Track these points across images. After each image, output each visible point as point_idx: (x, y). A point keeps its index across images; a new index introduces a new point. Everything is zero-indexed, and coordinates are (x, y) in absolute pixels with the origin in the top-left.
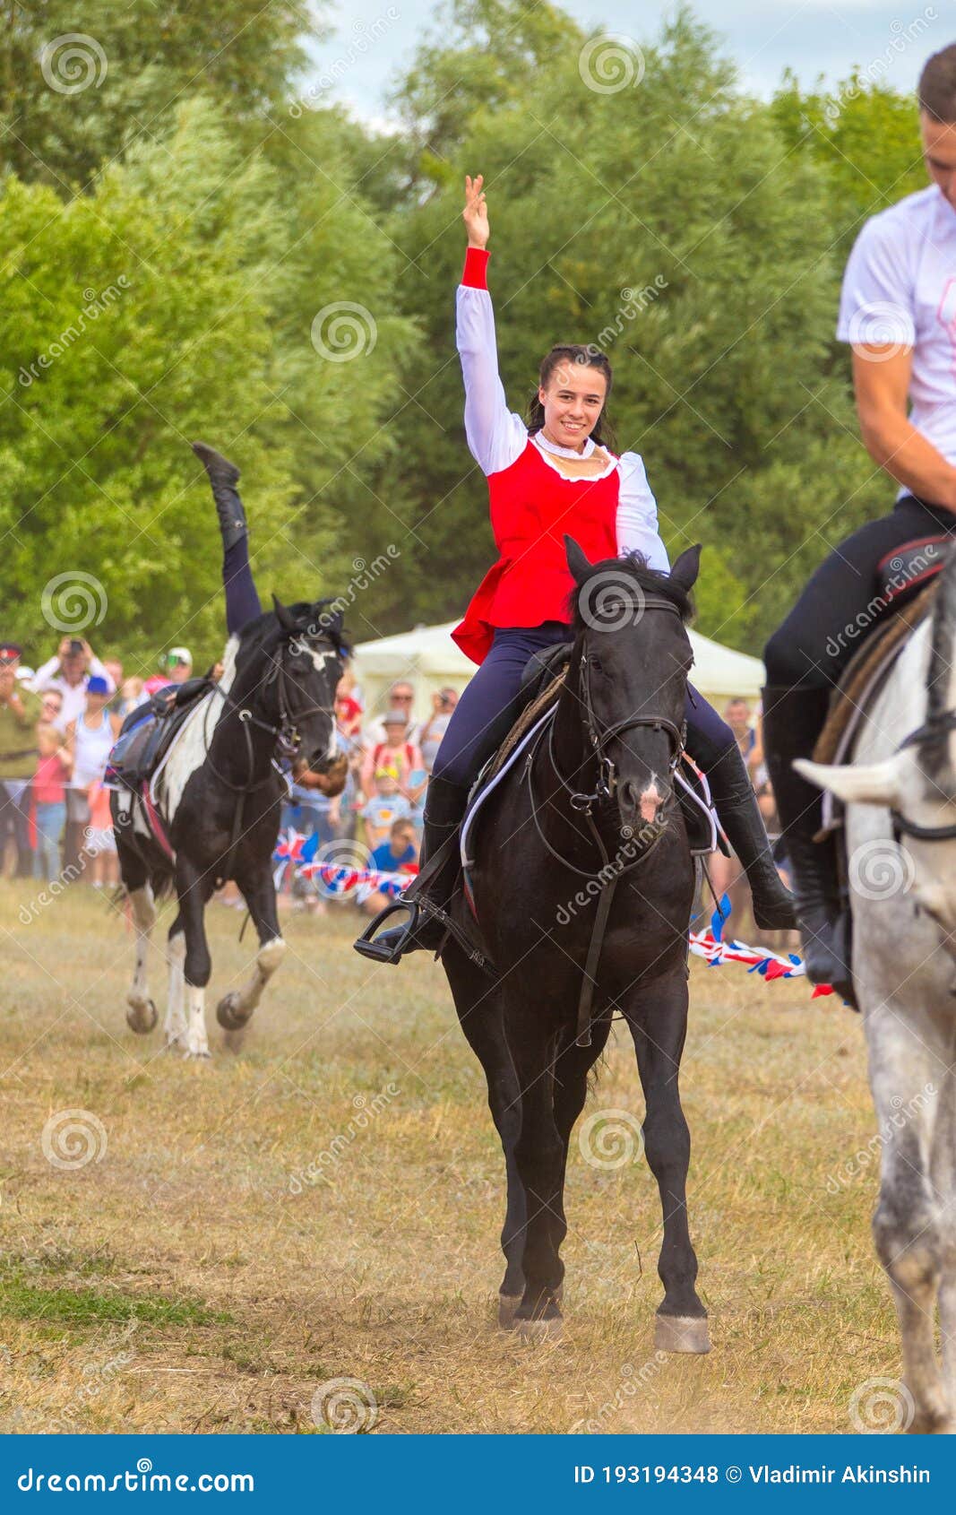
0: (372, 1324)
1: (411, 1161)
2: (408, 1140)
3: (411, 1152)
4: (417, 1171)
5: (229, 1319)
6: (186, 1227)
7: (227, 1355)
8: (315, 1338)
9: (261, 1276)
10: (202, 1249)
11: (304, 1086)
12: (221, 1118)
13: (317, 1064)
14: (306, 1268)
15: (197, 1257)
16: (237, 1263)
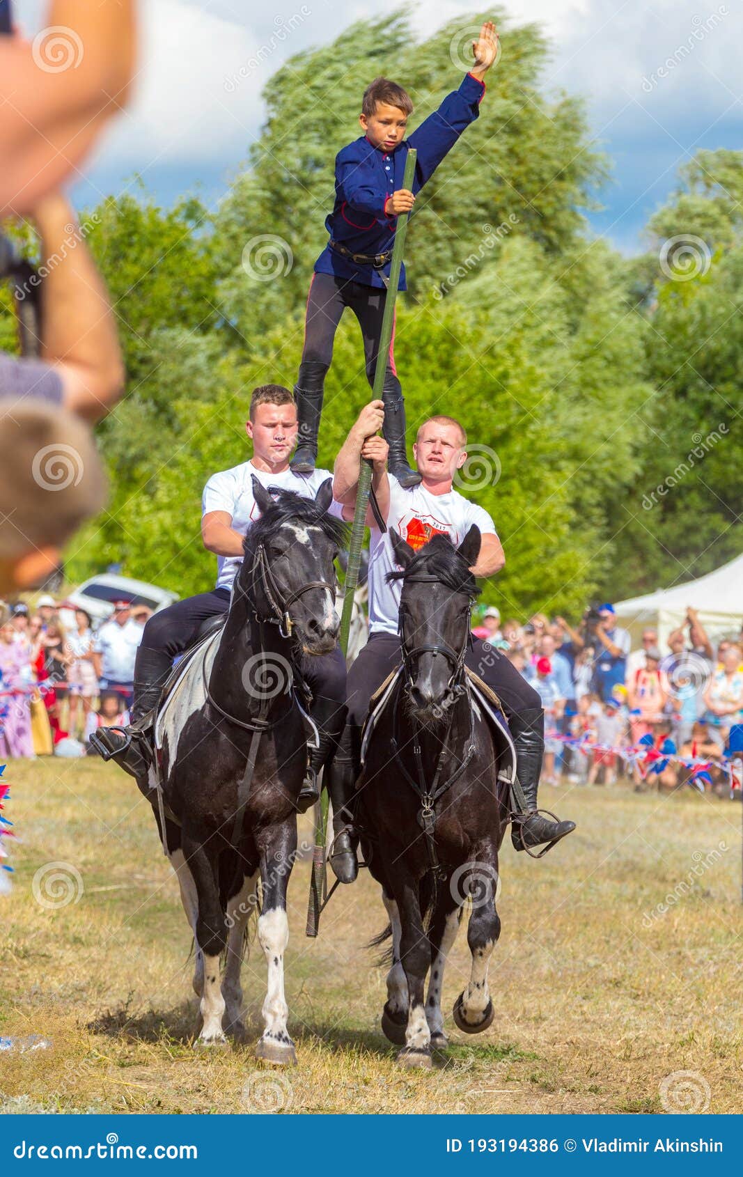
0: (632, 1057)
1: (658, 948)
2: (656, 934)
3: (657, 942)
4: (663, 956)
5: (535, 1057)
6: (505, 995)
7: (533, 1080)
8: (593, 1068)
9: (557, 1028)
10: (517, 1010)
11: (585, 900)
12: (528, 922)
13: (594, 885)
14: (587, 1021)
15: (513, 1015)
16: (540, 1019)
